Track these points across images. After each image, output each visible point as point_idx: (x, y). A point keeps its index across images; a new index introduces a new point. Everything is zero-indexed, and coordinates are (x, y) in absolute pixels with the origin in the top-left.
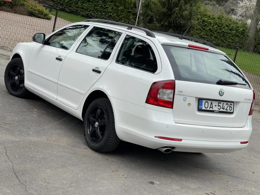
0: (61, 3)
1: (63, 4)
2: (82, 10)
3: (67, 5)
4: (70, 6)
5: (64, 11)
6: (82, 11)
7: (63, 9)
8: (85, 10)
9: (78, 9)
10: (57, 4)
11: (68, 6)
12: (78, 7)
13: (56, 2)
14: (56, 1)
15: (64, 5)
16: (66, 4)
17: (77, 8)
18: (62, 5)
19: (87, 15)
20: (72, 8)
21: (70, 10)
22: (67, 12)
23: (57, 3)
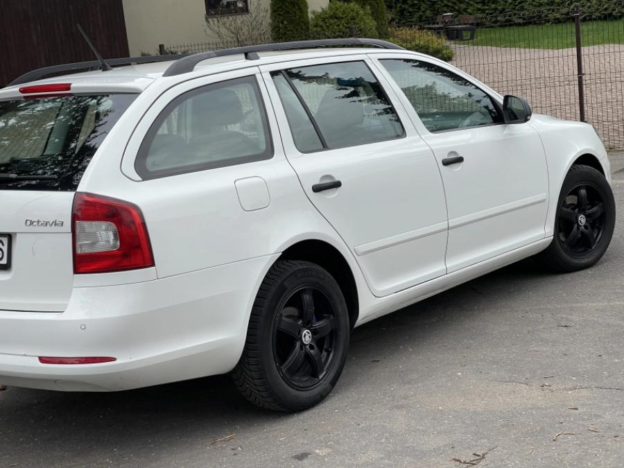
0: (500, 8)
1: (504, 9)
2: (552, 8)
3: (514, 9)
4: (522, 9)
5: (511, 25)
6: (553, 11)
7: (507, 21)
8: (559, 6)
9: (542, 9)
10: (491, 14)
11: (519, 10)
12: (541, 5)
13: (487, 11)
14: (486, 9)
15: (506, 10)
16: (511, 6)
17: (538, 6)
18: (502, 11)
19: (568, 14)
20: (527, 13)
21: (524, 19)
22: (519, 25)
23: (490, 12)
